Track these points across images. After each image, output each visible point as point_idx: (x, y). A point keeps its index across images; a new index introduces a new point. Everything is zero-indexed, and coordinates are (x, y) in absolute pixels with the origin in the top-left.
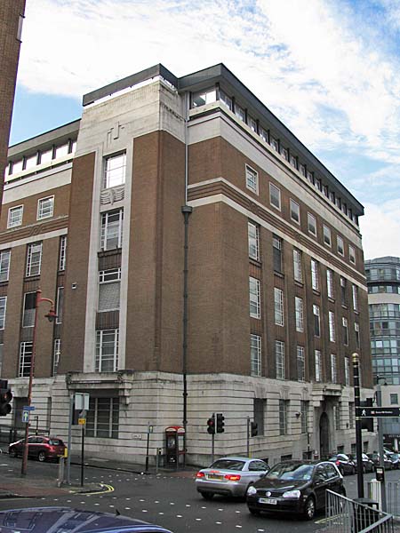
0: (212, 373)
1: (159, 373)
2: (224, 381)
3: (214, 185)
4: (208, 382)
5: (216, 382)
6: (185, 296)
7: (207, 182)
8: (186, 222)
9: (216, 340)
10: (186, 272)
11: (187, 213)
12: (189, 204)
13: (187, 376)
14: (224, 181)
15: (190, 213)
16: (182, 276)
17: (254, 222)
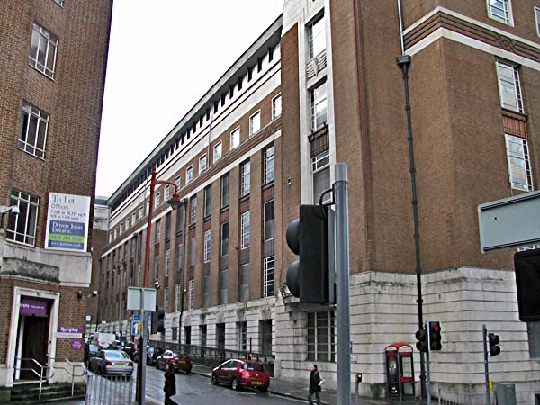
0: (450, 268)
1: (373, 273)
2: (465, 279)
3: (431, 20)
4: (445, 282)
5: (455, 281)
6: (413, 171)
7: (424, 19)
8: (406, 77)
9: (451, 222)
10: (410, 139)
11: (405, 66)
12: (407, 52)
13: (422, 277)
14: (444, 10)
15: (408, 64)
16: (406, 146)
17: (509, 63)
